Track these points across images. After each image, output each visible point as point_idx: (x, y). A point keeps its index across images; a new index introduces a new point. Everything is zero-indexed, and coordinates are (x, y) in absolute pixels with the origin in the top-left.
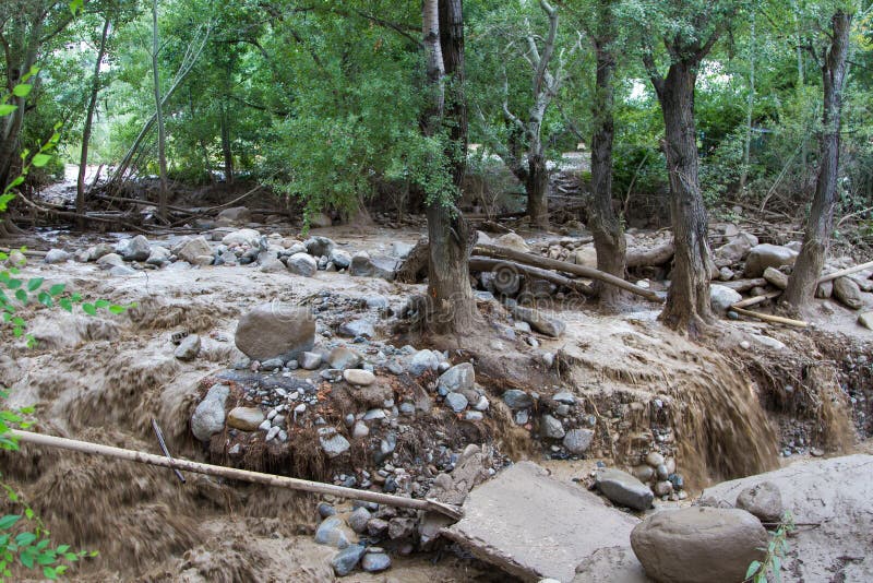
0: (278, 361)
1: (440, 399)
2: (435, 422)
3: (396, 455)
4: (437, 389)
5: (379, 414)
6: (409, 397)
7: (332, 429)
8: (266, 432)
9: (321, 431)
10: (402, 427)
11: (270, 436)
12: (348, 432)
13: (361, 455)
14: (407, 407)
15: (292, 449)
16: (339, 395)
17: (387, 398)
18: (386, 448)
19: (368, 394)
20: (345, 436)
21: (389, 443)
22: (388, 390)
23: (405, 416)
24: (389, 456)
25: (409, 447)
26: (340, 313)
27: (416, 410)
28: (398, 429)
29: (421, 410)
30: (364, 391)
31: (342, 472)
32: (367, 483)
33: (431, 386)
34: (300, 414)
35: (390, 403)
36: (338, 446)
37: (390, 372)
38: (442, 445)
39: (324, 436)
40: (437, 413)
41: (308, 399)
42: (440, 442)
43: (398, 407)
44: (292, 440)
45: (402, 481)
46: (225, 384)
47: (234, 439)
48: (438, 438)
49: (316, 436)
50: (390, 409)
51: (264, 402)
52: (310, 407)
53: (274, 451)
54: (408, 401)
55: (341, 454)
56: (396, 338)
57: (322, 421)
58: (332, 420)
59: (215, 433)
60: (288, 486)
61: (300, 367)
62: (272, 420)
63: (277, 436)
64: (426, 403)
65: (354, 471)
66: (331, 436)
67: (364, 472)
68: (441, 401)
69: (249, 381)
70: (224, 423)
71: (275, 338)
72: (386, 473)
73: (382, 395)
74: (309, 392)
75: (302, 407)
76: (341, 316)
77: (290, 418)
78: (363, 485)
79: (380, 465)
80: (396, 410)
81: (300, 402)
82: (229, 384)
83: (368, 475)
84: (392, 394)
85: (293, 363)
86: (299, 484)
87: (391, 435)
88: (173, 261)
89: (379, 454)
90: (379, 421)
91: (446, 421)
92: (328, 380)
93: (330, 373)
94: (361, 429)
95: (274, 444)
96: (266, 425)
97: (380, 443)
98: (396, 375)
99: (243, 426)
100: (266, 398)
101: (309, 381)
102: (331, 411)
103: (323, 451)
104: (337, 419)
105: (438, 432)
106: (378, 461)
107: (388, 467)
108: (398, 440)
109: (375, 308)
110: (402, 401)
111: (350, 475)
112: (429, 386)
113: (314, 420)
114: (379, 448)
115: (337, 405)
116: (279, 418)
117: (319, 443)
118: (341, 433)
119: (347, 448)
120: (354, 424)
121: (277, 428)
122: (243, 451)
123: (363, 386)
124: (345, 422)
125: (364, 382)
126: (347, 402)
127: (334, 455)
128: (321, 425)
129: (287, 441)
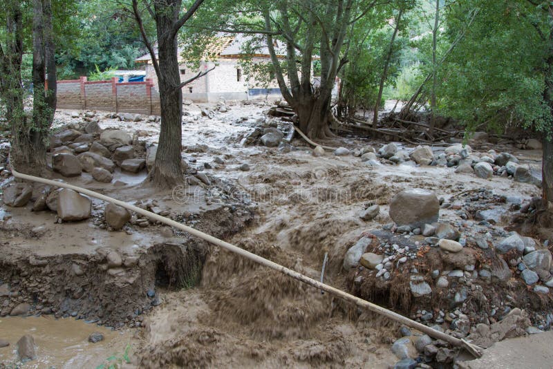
0: (408, 228)
1: (518, 273)
2: (508, 288)
3: (464, 305)
4: (518, 265)
5: (459, 274)
6: (487, 266)
7: (421, 278)
8: (378, 271)
9: (412, 278)
10: (473, 286)
11: (379, 274)
12: (433, 282)
13: (438, 299)
14: (485, 273)
15: (390, 285)
16: (433, 256)
17: (469, 263)
18: (458, 298)
19: (453, 258)
20: (430, 284)
21: (461, 295)
22: (471, 258)
23: (482, 280)
24: (460, 304)
25: (476, 301)
26: (484, 204)
27: (492, 277)
28: (470, 287)
29: (496, 277)
30: (451, 255)
31: (424, 308)
32: (440, 320)
33: (513, 262)
34: (401, 264)
35: (472, 268)
36: (422, 290)
37: (477, 246)
38: (508, 306)
39: (413, 281)
40: (512, 282)
41: (410, 255)
42: (507, 303)
43: (478, 272)
44: (391, 280)
45: (461, 324)
46: (370, 237)
47: (360, 272)
48: (508, 300)
49: (408, 280)
50: (471, 272)
51: (386, 252)
52: (409, 260)
53: (378, 285)
54: (486, 269)
55: (423, 296)
56: (513, 226)
57: (415, 271)
58: (423, 271)
59: (353, 267)
60: (367, 308)
61: (421, 233)
62: (384, 264)
63: (383, 275)
64: (503, 273)
65: (432, 309)
66: (419, 282)
67: (441, 312)
68: (518, 275)
69: (384, 237)
70: (359, 261)
71: (409, 212)
72: (454, 316)
73: (465, 261)
74: (412, 250)
75: (403, 259)
76: (482, 206)
77: (395, 266)
78: (437, 321)
79: (452, 309)
80: (476, 274)
81: (404, 256)
82: (372, 238)
83: (443, 314)
84: (473, 262)
85: (417, 230)
86: (374, 308)
87: (464, 290)
88: (407, 160)
89: (453, 302)
90: (458, 278)
91: (517, 289)
92: (430, 244)
93: (432, 240)
94: (443, 281)
95: (379, 280)
96: (379, 267)
97: (455, 294)
98: (482, 249)
99: (367, 265)
100: (388, 250)
101: (417, 243)
102: (424, 265)
103: (410, 291)
104: (426, 271)
105: (508, 296)
106: (452, 306)
107: (456, 312)
108: (469, 295)
109: (509, 204)
110: (482, 268)
111: (429, 312)
112: (511, 262)
113: (410, 269)
114: (453, 298)
115: (429, 262)
116: (389, 263)
117: (409, 286)
118: (426, 281)
119: (428, 293)
120: (438, 278)
121: (385, 270)
122: (362, 281)
123: (450, 252)
124: (431, 275)
125: (451, 249)
126: (437, 262)
127: (418, 295)
128: (413, 273)
129: (388, 280)
